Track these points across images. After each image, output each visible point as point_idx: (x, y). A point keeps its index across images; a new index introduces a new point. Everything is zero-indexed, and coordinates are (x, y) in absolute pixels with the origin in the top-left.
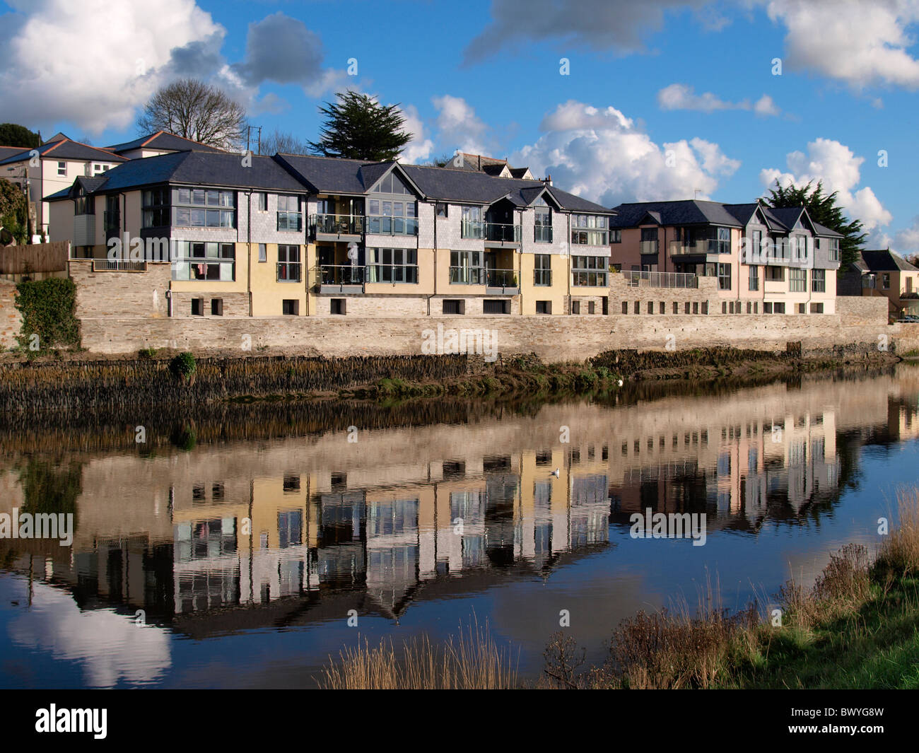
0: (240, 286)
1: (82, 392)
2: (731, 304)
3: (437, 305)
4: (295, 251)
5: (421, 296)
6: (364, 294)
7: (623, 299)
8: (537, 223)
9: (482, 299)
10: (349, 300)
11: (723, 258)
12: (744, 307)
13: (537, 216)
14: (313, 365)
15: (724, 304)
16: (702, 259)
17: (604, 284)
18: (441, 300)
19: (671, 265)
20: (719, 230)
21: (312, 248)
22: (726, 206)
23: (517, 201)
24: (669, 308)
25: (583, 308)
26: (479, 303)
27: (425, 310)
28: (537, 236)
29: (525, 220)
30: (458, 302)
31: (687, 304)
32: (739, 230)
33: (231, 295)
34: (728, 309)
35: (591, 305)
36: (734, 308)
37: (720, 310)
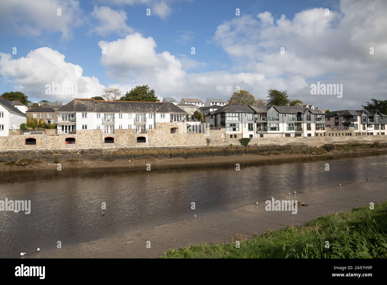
0: (240, 132)
1: (208, 153)
2: (358, 133)
3: (284, 135)
4: (252, 124)
5: (280, 133)
6: (267, 133)
7: (329, 133)
8: (307, 117)
9: (294, 134)
10: (264, 135)
11: (355, 123)
12: (362, 134)
13: (307, 115)
14: (256, 148)
15: (356, 133)
16: (350, 123)
17: (324, 129)
18: (285, 134)
19: (342, 125)
20: (354, 117)
21: (256, 124)
22: (356, 111)
23: (303, 112)
24: (341, 135)
25: (319, 135)
26: (294, 135)
27: (281, 136)
28: (307, 120)
29: (304, 117)
30: (289, 134)
31: (346, 134)
32: (360, 116)
33: (239, 134)
34: (357, 134)
35: (321, 134)
36: (359, 134)
37: (355, 135)
